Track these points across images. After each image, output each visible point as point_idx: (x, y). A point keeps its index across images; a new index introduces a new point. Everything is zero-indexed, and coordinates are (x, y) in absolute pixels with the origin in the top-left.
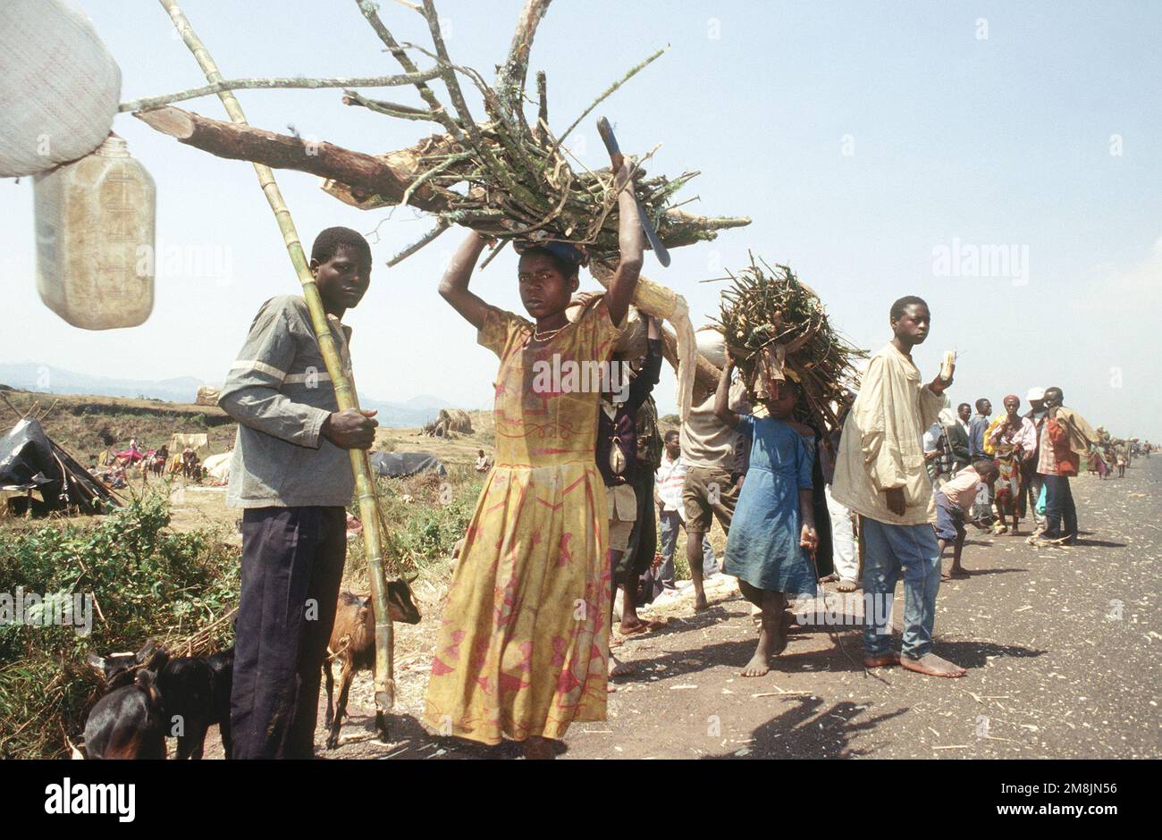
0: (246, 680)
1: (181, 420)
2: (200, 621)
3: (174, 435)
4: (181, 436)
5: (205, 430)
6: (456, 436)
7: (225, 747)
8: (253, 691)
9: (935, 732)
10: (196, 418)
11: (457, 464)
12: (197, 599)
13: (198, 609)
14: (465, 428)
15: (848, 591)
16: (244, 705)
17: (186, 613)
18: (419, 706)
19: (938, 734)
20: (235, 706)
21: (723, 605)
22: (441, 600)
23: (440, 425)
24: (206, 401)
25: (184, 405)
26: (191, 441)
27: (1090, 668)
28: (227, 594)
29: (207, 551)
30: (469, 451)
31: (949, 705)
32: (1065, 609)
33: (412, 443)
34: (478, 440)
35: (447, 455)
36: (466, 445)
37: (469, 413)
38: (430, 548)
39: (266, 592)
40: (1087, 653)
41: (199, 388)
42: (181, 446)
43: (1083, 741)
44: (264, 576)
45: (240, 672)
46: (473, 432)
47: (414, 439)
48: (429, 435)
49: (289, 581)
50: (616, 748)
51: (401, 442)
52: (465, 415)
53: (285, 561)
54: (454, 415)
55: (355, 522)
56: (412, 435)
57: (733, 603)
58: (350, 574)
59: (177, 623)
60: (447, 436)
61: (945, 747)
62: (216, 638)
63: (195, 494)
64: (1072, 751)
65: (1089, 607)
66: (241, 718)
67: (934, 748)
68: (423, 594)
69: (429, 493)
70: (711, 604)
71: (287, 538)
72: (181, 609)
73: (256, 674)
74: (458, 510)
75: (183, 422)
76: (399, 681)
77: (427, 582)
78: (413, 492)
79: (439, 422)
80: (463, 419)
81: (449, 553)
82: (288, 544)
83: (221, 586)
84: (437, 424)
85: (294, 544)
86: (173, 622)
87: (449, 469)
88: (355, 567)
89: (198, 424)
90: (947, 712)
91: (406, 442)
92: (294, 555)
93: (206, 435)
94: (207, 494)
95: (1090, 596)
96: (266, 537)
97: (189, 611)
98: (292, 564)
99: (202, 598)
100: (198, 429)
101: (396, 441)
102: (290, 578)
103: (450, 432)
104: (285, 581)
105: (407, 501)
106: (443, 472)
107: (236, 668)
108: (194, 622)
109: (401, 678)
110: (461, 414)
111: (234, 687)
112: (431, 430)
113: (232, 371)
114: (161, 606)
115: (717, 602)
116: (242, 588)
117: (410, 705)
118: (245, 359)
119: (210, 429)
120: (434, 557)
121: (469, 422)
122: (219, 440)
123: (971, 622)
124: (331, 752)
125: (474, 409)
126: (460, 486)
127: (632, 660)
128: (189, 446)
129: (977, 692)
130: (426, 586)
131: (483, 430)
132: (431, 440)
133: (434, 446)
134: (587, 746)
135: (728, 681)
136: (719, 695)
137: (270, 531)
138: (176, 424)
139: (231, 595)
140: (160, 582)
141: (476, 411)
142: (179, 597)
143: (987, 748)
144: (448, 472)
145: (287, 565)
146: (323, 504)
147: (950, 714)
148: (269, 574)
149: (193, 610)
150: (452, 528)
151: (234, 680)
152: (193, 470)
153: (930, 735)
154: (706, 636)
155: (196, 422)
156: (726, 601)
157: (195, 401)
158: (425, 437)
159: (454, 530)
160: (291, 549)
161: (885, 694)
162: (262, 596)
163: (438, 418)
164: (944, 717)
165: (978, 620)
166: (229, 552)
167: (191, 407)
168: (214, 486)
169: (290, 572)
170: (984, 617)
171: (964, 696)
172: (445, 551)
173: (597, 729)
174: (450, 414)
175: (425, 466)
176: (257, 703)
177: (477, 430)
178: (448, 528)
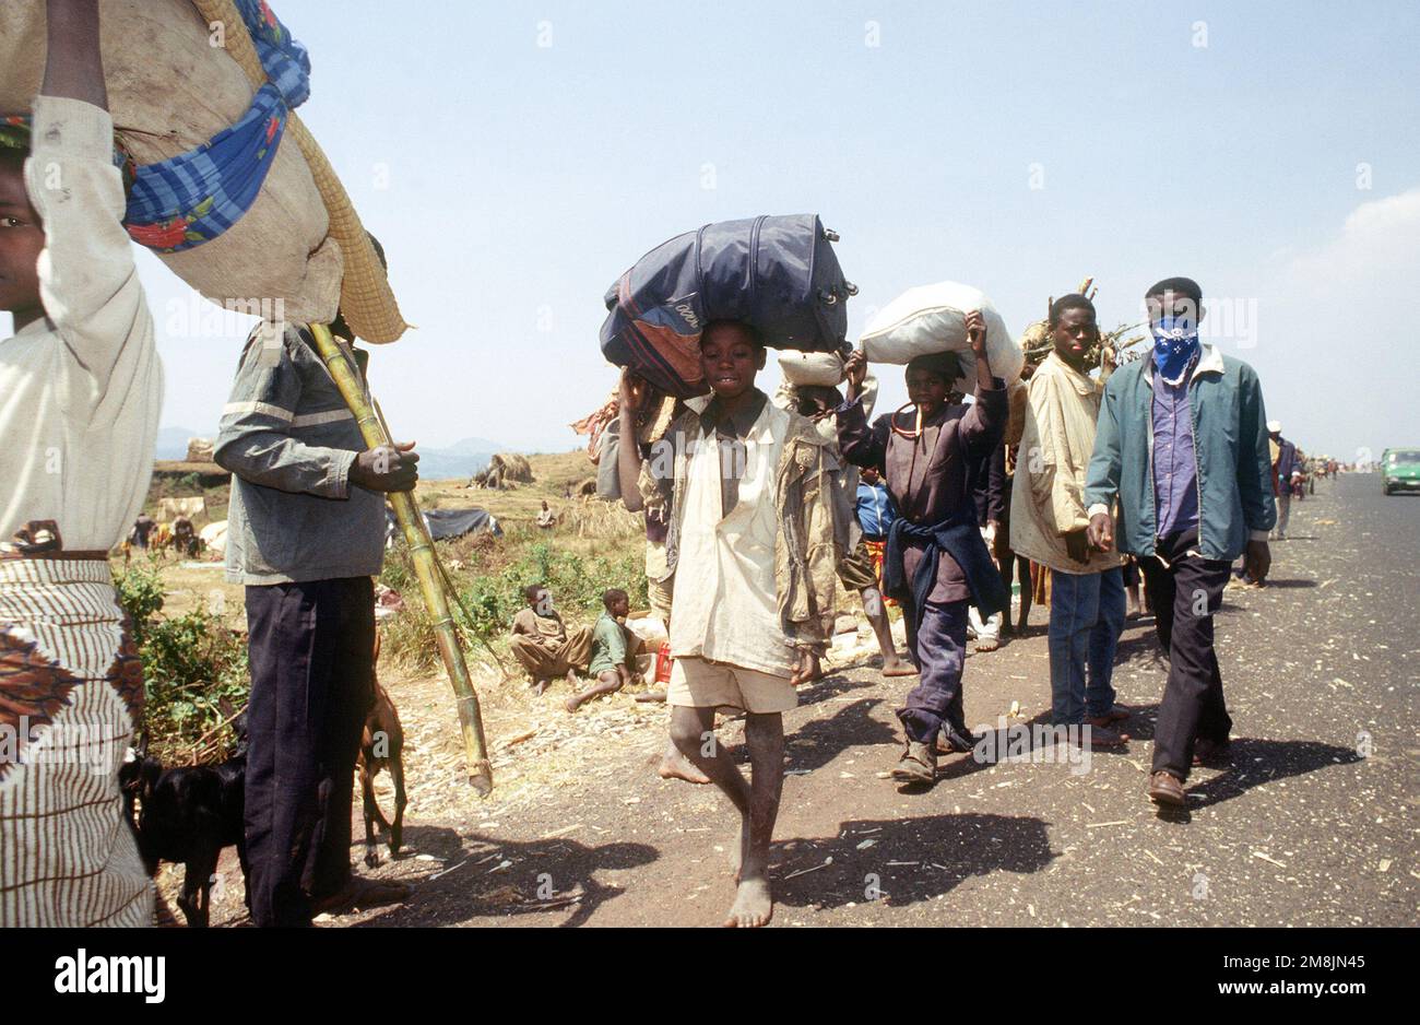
0: (262, 794)
1: (169, 481)
2: (205, 725)
3: (162, 500)
4: (171, 502)
5: (200, 493)
6: (513, 487)
7: (244, 874)
8: (271, 805)
9: (1089, 807)
10: (188, 478)
11: (514, 520)
12: (199, 699)
13: (202, 711)
14: (524, 476)
15: (989, 650)
16: (262, 823)
17: (187, 717)
18: (478, 812)
19: (1093, 810)
20: (250, 824)
21: (842, 673)
22: (501, 685)
23: (493, 474)
24: (198, 457)
25: (172, 463)
26: (183, 507)
27: (1267, 725)
28: (237, 690)
29: (209, 640)
30: (529, 504)
31: (1106, 776)
32: (1241, 659)
33: (459, 497)
34: (540, 489)
35: (503, 511)
36: (525, 496)
37: (528, 457)
38: (486, 623)
39: (279, 686)
40: (1264, 708)
41: (189, 441)
42: (171, 514)
43: (1258, 807)
44: (276, 666)
45: (254, 783)
46: (534, 480)
47: (462, 492)
48: (479, 486)
49: (308, 672)
50: (716, 847)
51: (446, 497)
52: (523, 460)
53: (301, 647)
54: (509, 461)
55: (392, 596)
56: (459, 488)
57: (853, 671)
58: (389, 660)
59: (177, 729)
60: (502, 487)
61: (1100, 825)
62: (226, 745)
63: (193, 571)
64: (1244, 819)
65: (1266, 654)
66: (259, 838)
67: (1088, 826)
68: (480, 679)
69: (482, 558)
70: (827, 674)
71: (303, 619)
72: (181, 712)
73: (273, 786)
74: (517, 575)
75: (171, 485)
76: (455, 784)
77: (483, 665)
78: (462, 558)
79: (492, 469)
80: (521, 464)
81: (509, 628)
82: (304, 626)
83: (228, 681)
84: (489, 473)
85: (313, 626)
86: (171, 728)
87: (506, 527)
88: (395, 650)
89: (191, 486)
90: (1104, 784)
91: (452, 497)
92: (312, 638)
93: (202, 499)
94: (206, 571)
95: (1269, 642)
96: (275, 619)
97: (190, 714)
98: (311, 650)
99: (207, 697)
100: (192, 492)
101: (439, 496)
102: (309, 667)
103: (505, 481)
104: (303, 670)
105: (456, 568)
106: (499, 530)
107: (248, 779)
108: (198, 727)
109: (457, 780)
110: (518, 459)
111: (246, 802)
112: (482, 480)
113: (225, 417)
114: (155, 709)
115: (834, 671)
116: (252, 681)
117: (468, 811)
118: (240, 400)
119: (207, 491)
120: (491, 634)
121: (528, 469)
122: (218, 504)
123: (1133, 680)
124: (372, 872)
125: (534, 452)
126: (520, 546)
127: (733, 744)
128: (181, 513)
129: (1138, 760)
130: (483, 669)
131: (547, 478)
132: (483, 492)
133: (487, 500)
134: (681, 847)
135: (848, 763)
136: (837, 780)
137: (281, 610)
138: (164, 487)
139: (243, 692)
140: (152, 680)
141: (536, 455)
142: (177, 697)
143: (1149, 823)
144: (506, 531)
145: (305, 652)
146: (347, 575)
147: (1106, 786)
148: (282, 662)
149: (196, 712)
150: (511, 598)
151: (247, 794)
152: (188, 542)
153: (1084, 812)
154: (821, 711)
155: (187, 483)
156: (846, 669)
157: (185, 458)
158: (476, 488)
159: (514, 600)
160: (309, 632)
161: (1033, 768)
162: (275, 690)
163: (490, 465)
164: (1100, 790)
165: (1140, 676)
166: (237, 640)
167: (180, 465)
168: (216, 561)
169: (309, 660)
170: (1148, 672)
171: (1123, 765)
172: (503, 626)
173: (693, 827)
174: (504, 460)
175: (477, 524)
176: (277, 819)
177: (538, 478)
178: (507, 598)
